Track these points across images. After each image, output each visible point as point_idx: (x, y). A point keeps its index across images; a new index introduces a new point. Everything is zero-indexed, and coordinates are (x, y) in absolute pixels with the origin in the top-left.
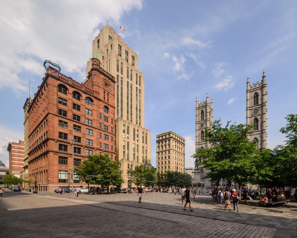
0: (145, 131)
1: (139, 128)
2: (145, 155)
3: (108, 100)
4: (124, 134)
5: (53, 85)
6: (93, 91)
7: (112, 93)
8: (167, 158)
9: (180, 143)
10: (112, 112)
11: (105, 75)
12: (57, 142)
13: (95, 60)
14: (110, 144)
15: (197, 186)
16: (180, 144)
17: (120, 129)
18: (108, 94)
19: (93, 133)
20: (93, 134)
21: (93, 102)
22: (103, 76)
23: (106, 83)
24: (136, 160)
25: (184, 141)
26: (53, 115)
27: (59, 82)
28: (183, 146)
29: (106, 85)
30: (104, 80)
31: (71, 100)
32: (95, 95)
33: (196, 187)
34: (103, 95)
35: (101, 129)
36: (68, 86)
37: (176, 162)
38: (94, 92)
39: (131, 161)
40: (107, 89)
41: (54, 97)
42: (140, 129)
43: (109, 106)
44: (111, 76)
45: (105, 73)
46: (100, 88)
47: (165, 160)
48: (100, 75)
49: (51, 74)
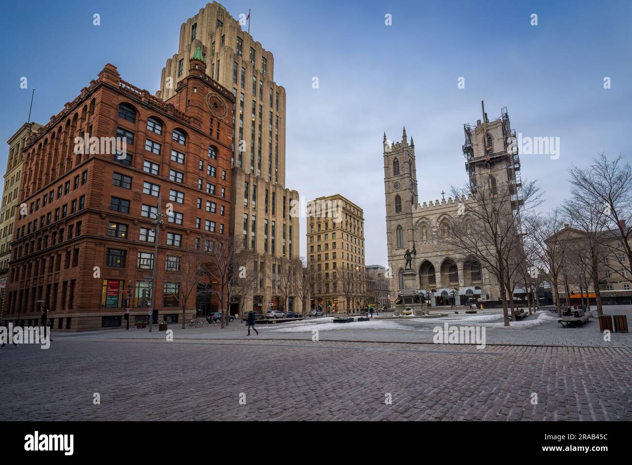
0: (288, 194)
1: (276, 189)
2: (289, 242)
3: (218, 134)
4: (246, 200)
5: (109, 105)
6: (190, 118)
7: (227, 122)
8: (330, 246)
9: (355, 217)
10: (225, 157)
11: (215, 90)
12: (106, 217)
13: (197, 62)
14: (220, 220)
15: (413, 302)
16: (354, 219)
17: (238, 191)
18: (219, 123)
19: (185, 198)
20: (185, 202)
21: (187, 137)
22: (210, 91)
23: (215, 104)
24: (270, 253)
25: (362, 213)
26: (102, 163)
27: (122, 99)
28: (360, 223)
29: (216, 107)
30: (212, 97)
31: (143, 134)
32: (192, 124)
33: (410, 302)
34: (208, 124)
35: (202, 191)
36: (139, 108)
37: (348, 254)
38: (192, 119)
39: (261, 256)
40: (216, 114)
41: (108, 126)
42: (278, 190)
43: (219, 146)
44: (227, 91)
45: (215, 85)
46: (203, 112)
47: (326, 252)
48: (206, 88)
49: (107, 84)
